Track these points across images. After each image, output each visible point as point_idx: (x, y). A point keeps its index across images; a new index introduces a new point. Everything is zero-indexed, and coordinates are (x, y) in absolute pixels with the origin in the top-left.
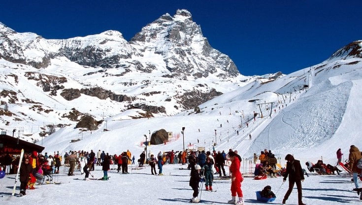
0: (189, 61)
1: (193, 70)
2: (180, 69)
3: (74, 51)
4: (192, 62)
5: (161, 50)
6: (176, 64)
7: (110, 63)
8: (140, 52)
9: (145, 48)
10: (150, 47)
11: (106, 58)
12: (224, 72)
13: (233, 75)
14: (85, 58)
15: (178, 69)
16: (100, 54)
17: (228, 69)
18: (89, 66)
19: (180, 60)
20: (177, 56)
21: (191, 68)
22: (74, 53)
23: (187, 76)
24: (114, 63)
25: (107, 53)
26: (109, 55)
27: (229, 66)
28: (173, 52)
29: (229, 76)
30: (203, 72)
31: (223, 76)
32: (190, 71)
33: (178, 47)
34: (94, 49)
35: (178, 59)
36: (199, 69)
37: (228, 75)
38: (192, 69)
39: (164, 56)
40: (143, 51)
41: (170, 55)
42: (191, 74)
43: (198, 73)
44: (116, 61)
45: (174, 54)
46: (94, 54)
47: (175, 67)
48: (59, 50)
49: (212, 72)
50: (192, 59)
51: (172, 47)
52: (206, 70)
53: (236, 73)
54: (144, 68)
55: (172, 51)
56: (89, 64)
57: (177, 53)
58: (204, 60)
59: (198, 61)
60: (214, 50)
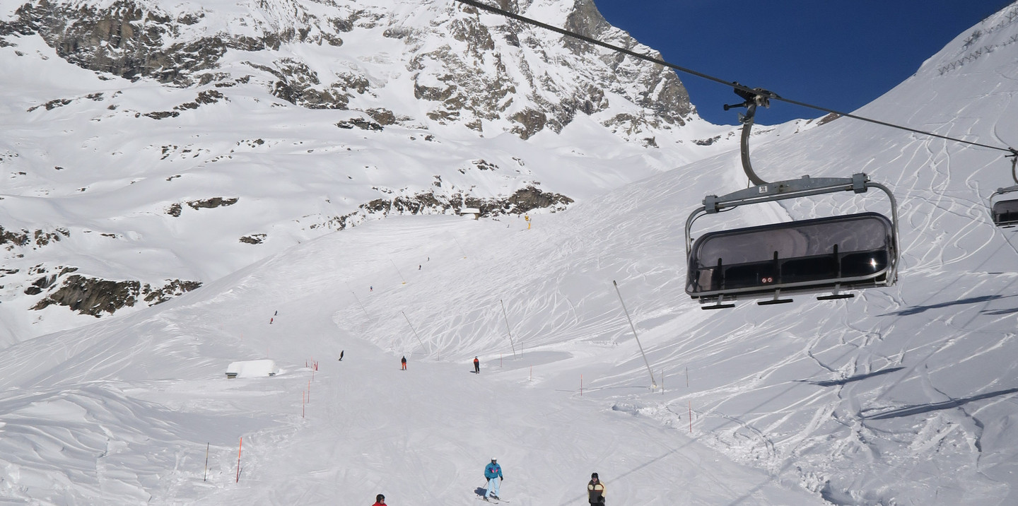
0: (501, 67)
1: (511, 101)
2: (460, 95)
3: (70, 16)
4: (514, 71)
5: (407, 24)
6: (448, 78)
7: (187, 66)
8: (330, 29)
9: (354, 17)
10: (374, 11)
11: (175, 48)
12: (635, 110)
13: (670, 120)
14: (104, 43)
15: (454, 95)
16: (154, 32)
17: (654, 96)
18: (115, 73)
19: (470, 61)
20: (459, 48)
21: (504, 93)
22: (70, 23)
23: (483, 120)
24: (202, 67)
25: (183, 28)
26: (189, 35)
27: (659, 87)
28: (447, 32)
29: (655, 125)
30: (553, 109)
31: (628, 123)
32: (502, 102)
33: (467, 16)
34: (139, 13)
35: (461, 57)
36: (537, 98)
37: (651, 119)
38: (509, 95)
39: (413, 46)
40: (343, 26)
41: (431, 43)
42: (501, 114)
43: (531, 112)
44: (207, 60)
45: (450, 40)
46: (136, 30)
47: (443, 87)
48: (19, 11)
49: (588, 109)
50: (518, 60)
51: (445, 16)
52: (565, 101)
53: (684, 112)
54: (319, 89)
55: (442, 28)
56: (113, 68)
57: (461, 37)
58: (565, 63)
59: (537, 66)
60: (614, 29)
